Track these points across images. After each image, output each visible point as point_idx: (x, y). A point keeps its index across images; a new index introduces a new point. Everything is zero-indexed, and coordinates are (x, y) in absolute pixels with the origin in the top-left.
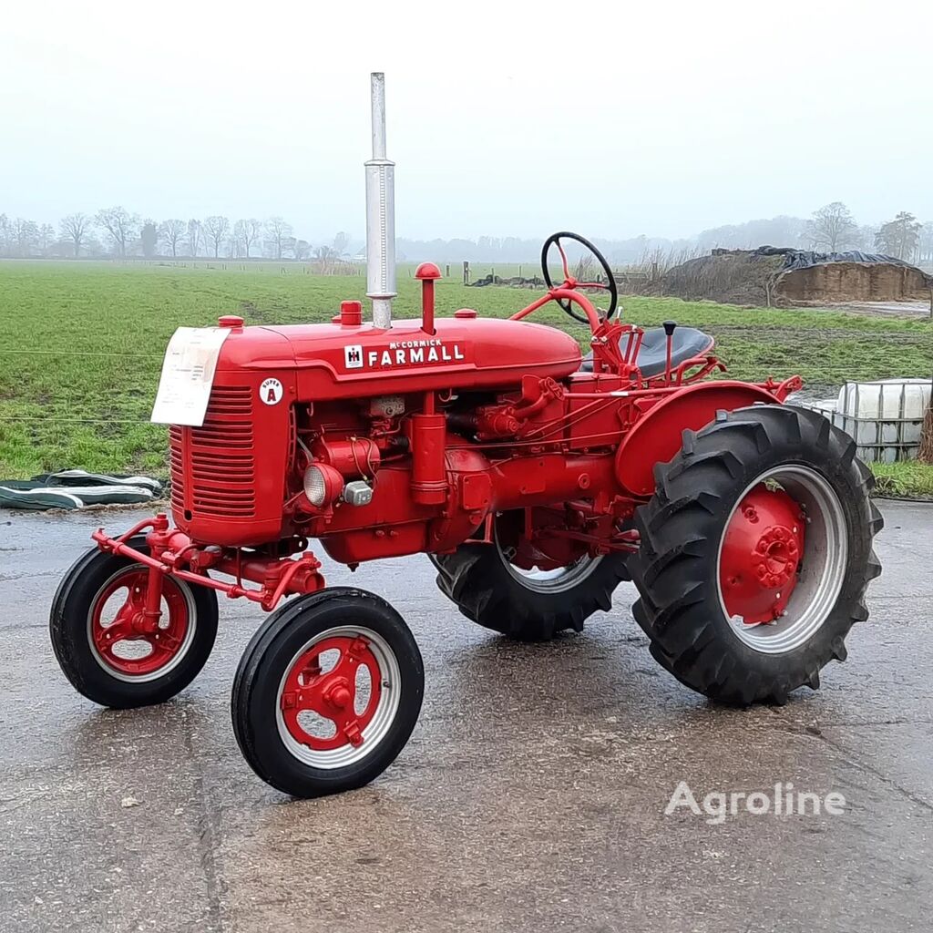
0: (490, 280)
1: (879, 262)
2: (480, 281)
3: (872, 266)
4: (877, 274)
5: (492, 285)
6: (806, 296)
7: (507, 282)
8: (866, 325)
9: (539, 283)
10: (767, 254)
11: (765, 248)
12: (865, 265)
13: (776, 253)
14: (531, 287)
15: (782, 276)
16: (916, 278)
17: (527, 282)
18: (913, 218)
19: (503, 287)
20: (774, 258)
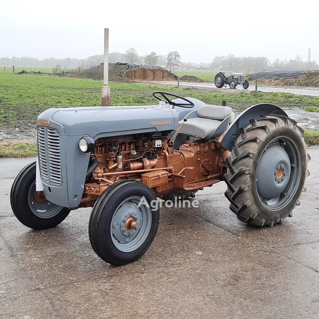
0: (23, 72)
1: (156, 68)
2: (19, 73)
3: (153, 69)
4: (155, 72)
5: (24, 74)
6: (133, 79)
7: (29, 73)
8: (158, 89)
9: (41, 74)
10: (119, 65)
11: (118, 63)
12: (151, 69)
13: (123, 65)
14: (39, 75)
15: (125, 72)
16: (167, 73)
17: (37, 73)
18: (156, 54)
19: (28, 75)
20: (122, 66)
